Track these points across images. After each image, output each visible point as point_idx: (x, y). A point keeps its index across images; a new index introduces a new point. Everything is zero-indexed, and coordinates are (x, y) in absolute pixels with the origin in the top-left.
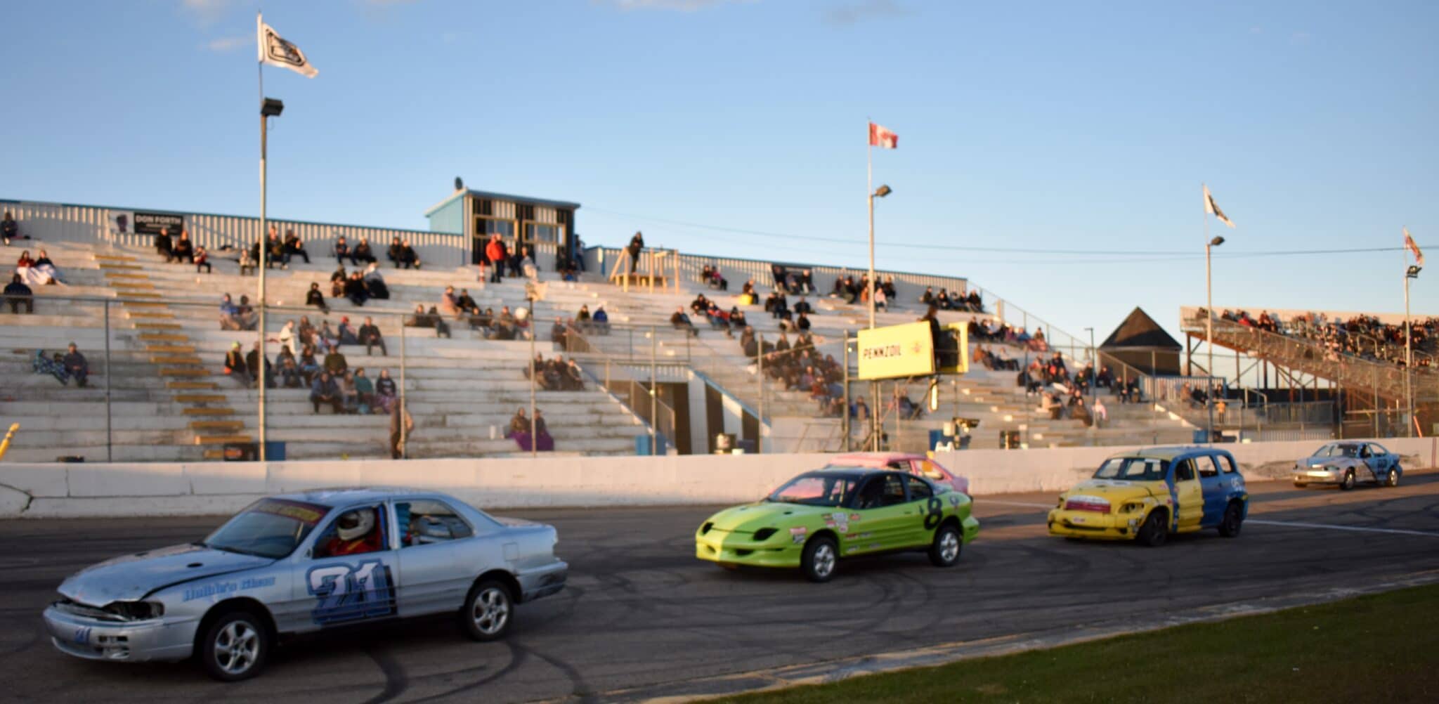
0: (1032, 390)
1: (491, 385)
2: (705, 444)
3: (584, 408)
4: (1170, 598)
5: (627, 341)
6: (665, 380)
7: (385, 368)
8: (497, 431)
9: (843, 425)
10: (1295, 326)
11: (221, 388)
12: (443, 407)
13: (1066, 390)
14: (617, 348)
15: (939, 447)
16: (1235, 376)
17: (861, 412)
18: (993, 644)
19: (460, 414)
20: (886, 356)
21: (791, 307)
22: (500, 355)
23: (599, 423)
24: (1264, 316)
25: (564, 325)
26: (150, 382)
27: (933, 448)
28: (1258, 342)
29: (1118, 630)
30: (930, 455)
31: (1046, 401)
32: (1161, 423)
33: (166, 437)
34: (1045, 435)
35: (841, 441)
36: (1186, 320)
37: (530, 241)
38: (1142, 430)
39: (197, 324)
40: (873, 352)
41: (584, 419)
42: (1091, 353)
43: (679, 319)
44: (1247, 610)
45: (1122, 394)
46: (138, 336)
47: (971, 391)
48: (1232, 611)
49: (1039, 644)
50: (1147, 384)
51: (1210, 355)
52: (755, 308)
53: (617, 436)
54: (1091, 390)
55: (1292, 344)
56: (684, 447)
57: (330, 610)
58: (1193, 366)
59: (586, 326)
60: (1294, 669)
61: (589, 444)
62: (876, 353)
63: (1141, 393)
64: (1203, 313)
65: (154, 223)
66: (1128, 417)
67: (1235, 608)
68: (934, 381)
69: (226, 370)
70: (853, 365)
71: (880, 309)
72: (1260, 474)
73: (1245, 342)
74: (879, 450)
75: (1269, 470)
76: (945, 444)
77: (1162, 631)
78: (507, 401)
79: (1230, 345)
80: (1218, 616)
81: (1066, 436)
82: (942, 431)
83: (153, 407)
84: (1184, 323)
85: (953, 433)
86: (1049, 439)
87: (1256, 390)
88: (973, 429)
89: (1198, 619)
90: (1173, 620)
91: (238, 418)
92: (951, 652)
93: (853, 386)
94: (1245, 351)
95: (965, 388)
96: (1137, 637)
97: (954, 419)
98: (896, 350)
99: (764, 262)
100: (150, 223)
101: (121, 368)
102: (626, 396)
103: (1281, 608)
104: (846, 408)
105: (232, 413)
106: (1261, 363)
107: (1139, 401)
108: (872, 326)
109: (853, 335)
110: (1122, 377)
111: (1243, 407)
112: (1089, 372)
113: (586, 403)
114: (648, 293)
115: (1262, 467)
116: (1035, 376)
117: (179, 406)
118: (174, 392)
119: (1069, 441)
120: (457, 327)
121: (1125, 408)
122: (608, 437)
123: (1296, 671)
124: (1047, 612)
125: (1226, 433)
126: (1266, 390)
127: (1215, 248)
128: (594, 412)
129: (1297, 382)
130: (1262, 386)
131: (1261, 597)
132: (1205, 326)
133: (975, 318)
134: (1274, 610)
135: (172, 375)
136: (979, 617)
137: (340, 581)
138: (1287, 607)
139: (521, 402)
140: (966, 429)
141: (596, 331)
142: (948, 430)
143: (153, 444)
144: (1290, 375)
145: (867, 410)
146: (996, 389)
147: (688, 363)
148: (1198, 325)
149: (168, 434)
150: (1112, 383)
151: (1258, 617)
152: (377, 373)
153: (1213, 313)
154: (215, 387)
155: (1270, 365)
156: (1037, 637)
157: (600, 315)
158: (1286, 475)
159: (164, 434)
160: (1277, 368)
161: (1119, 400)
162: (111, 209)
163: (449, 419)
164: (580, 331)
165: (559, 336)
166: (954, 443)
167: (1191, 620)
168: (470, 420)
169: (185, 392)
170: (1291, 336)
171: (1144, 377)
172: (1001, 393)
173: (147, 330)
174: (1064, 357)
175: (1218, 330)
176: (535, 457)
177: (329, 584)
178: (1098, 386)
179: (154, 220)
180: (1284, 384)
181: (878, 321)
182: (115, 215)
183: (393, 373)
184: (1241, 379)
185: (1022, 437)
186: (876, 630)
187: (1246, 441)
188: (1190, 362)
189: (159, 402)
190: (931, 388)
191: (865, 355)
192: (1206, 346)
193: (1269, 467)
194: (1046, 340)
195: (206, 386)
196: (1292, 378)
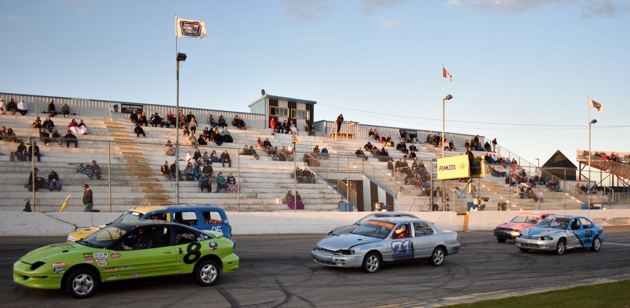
0: (512, 186)
1: (277, 181)
2: (370, 206)
3: (317, 191)
4: (572, 275)
5: (336, 162)
6: (353, 179)
7: (231, 173)
8: (280, 201)
9: (430, 200)
10: (626, 159)
11: (159, 181)
12: (256, 190)
13: (527, 186)
14: (332, 165)
15: (472, 209)
16: (600, 181)
17: (438, 194)
18: (495, 294)
19: (263, 193)
20: (449, 170)
21: (408, 148)
22: (281, 167)
23: (324, 197)
24: (613, 155)
25: (309, 154)
26: (128, 177)
27: (469, 210)
28: (610, 166)
29: (549, 289)
30: (468, 213)
31: (518, 190)
32: (568, 201)
33: (135, 202)
34: (517, 205)
35: (429, 207)
36: (579, 156)
37: (294, 118)
38: (559, 203)
39: (150, 153)
40: (443, 167)
41: (316, 196)
42: (538, 169)
43: (359, 153)
44: (605, 281)
45: (551, 188)
46: (123, 158)
47: (485, 186)
48: (599, 281)
49: (515, 294)
50: (562, 183)
51: (590, 171)
52: (392, 148)
53: (332, 203)
54: (537, 186)
55: (625, 167)
56: (361, 208)
57: (397, 255)
58: (581, 176)
59: (318, 155)
60: (626, 306)
61: (319, 207)
62: (445, 168)
63: (559, 188)
64: (586, 153)
65: (130, 108)
66: (553, 198)
67: (600, 280)
68: (470, 180)
69: (162, 173)
70: (434, 173)
71: (446, 149)
72: (610, 223)
73: (604, 166)
74: (445, 211)
75: (614, 221)
76: (474, 209)
77: (568, 289)
78: (283, 187)
79: (598, 168)
80: (592, 283)
81: (527, 206)
82: (473, 203)
83: (129, 188)
84: (578, 157)
85: (478, 204)
86: (520, 207)
87: (609, 187)
88: (486, 202)
89: (584, 284)
90: (573, 285)
91: (167, 194)
92: (477, 297)
93: (434, 182)
94: (604, 170)
95: (483, 184)
96: (557, 292)
97: (478, 198)
98: (453, 167)
99: (396, 128)
100: (129, 108)
101: (115, 172)
102: (336, 186)
103: (619, 280)
104: (431, 192)
105: (164, 191)
106: (611, 175)
107: (558, 191)
108: (443, 157)
109: (435, 160)
110: (551, 181)
111: (603, 194)
112: (537, 178)
113: (318, 189)
114: (345, 142)
115: (611, 220)
116: (514, 180)
117: (141, 188)
118: (139, 182)
119: (528, 208)
120: (262, 155)
121: (552, 194)
122: (327, 203)
123: (627, 307)
124: (518, 280)
125: (595, 205)
126: (613, 187)
127: (592, 124)
128: (322, 193)
129: (627, 184)
130: (611, 185)
131: (610, 276)
132: (587, 159)
133: (487, 154)
134: (616, 281)
135: (138, 175)
136: (489, 282)
137: (400, 246)
138: (622, 280)
139: (290, 188)
140: (483, 202)
141: (323, 157)
142: (475, 202)
143: (130, 205)
144: (623, 181)
145: (440, 193)
146: (496, 185)
147: (363, 172)
148: (584, 159)
149: (137, 200)
150: (547, 183)
151: (610, 284)
152: (227, 175)
153: (591, 153)
154: (157, 180)
155: (615, 176)
156: (515, 291)
157: (325, 151)
158: (621, 224)
159: (134, 201)
160: (618, 178)
161: (550, 190)
162: (111, 102)
163: (258, 195)
164: (316, 158)
165: (307, 160)
166: (478, 208)
167: (581, 285)
168: (267, 196)
169: (143, 182)
170: (625, 163)
171: (560, 181)
172: (499, 186)
173: (128, 155)
174: (526, 171)
175: (593, 161)
176: (296, 211)
177: (397, 247)
178: (541, 184)
179: (130, 107)
180: (621, 185)
181: (446, 155)
182: (113, 104)
183: (234, 175)
184: (602, 182)
185: (508, 206)
186: (444, 287)
187: (604, 209)
188: (580, 174)
189: (132, 187)
190: (469, 184)
191: (440, 169)
192: (587, 168)
193: (614, 220)
194: (518, 164)
195: (152, 179)
196: (624, 182)
